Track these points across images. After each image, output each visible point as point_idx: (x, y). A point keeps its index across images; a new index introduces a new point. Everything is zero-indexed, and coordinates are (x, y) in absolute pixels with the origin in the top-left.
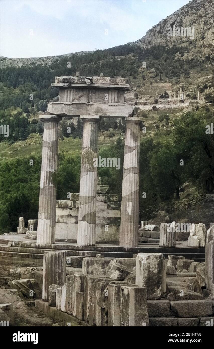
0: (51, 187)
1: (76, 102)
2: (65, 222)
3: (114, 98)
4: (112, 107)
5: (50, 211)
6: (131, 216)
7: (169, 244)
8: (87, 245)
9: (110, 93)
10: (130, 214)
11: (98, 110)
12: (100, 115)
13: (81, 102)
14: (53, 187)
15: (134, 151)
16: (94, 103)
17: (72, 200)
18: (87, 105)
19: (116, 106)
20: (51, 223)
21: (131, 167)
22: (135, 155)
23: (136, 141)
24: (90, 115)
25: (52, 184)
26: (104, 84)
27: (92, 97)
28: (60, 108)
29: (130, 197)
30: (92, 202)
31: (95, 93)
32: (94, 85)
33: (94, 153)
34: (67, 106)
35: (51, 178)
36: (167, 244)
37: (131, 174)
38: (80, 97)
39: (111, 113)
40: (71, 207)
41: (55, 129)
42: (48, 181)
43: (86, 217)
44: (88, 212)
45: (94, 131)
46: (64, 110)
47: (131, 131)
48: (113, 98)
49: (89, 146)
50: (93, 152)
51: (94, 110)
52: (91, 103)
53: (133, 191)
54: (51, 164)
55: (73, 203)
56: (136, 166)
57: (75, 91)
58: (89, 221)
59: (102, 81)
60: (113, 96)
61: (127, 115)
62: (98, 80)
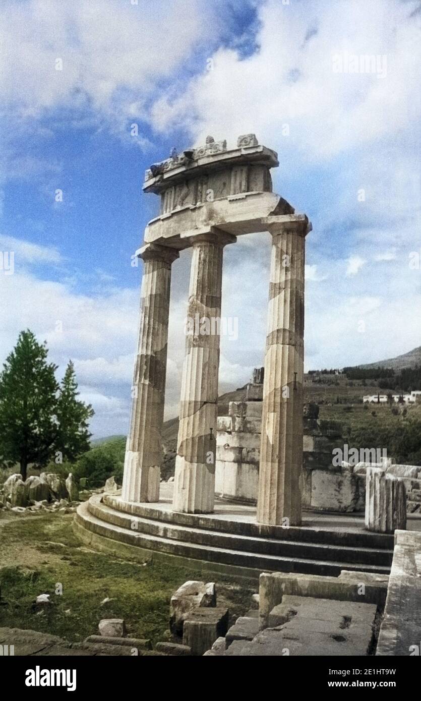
0: (144, 384)
1: (179, 208)
2: (221, 459)
3: (241, 183)
4: (234, 204)
6: (273, 446)
7: (380, 522)
8: (184, 512)
9: (233, 173)
10: (271, 442)
11: (210, 216)
12: (213, 224)
13: (184, 207)
14: (149, 385)
15: (283, 293)
16: (203, 204)
17: (231, 416)
18: (192, 210)
19: (243, 199)
20: (141, 461)
21: (276, 329)
22: (285, 301)
23: (287, 271)
24: (197, 228)
25: (145, 378)
26: (213, 156)
27: (201, 192)
28: (157, 228)
29: (272, 400)
30: (198, 414)
31: (206, 184)
32: (196, 165)
33: (205, 307)
34: (166, 222)
35: (145, 368)
36: (377, 523)
37: (275, 346)
38: (183, 200)
39: (234, 215)
40: (229, 430)
41: (155, 273)
42: (138, 373)
43: (184, 446)
44: (187, 435)
45: (204, 261)
46: (162, 231)
47: (278, 247)
48: (238, 183)
49: (195, 293)
50: (202, 305)
51: (204, 217)
52: (198, 204)
53: (278, 386)
54: (145, 340)
55: (231, 422)
56: (287, 327)
57: (177, 190)
58: (189, 458)
59: (209, 152)
60: (238, 179)
61: (265, 215)
62: (202, 152)
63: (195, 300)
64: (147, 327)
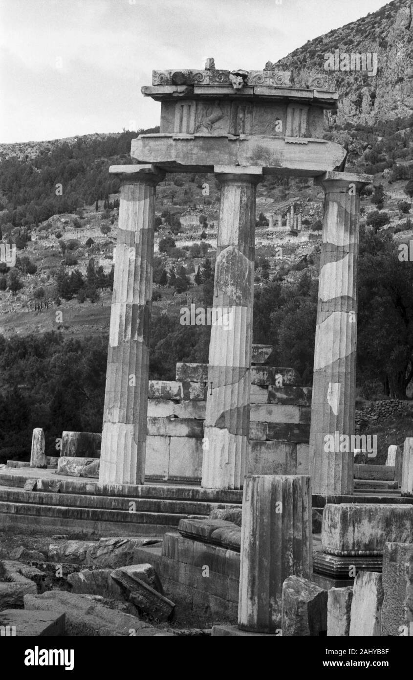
0: (137, 342)
1: (205, 133)
2: (162, 434)
3: (300, 125)
4: (293, 147)
5: (135, 404)
6: (338, 416)
8: (229, 488)
9: (289, 111)
10: (335, 412)
11: (259, 155)
12: (264, 165)
13: (216, 134)
14: (143, 343)
15: (347, 257)
16: (249, 137)
17: (180, 380)
18: (231, 140)
19: (304, 144)
20: (137, 434)
21: (339, 295)
22: (349, 267)
23: (351, 233)
24: (238, 165)
25: (139, 335)
26: (276, 88)
27: (243, 121)
28: (164, 148)
29: (337, 370)
30: (242, 381)
31: (251, 113)
32: (251, 92)
33: (248, 260)
34: (180, 144)
35: (138, 321)
37: (338, 313)
38: (213, 122)
39: (291, 161)
40: (178, 398)
41: (148, 200)
42: (130, 328)
43: (227, 417)
44: (231, 405)
45: (247, 205)
46: (173, 153)
47: (340, 206)
48: (296, 123)
49: (236, 242)
50: (244, 257)
51: (250, 154)
52: (242, 137)
53: (343, 355)
54: (137, 286)
55: (182, 388)
56: (351, 295)
57: (200, 107)
58: (234, 429)
59: (270, 82)
60: (297, 120)
61: (329, 168)
62: (260, 78)
63: (236, 250)
64: (139, 270)
